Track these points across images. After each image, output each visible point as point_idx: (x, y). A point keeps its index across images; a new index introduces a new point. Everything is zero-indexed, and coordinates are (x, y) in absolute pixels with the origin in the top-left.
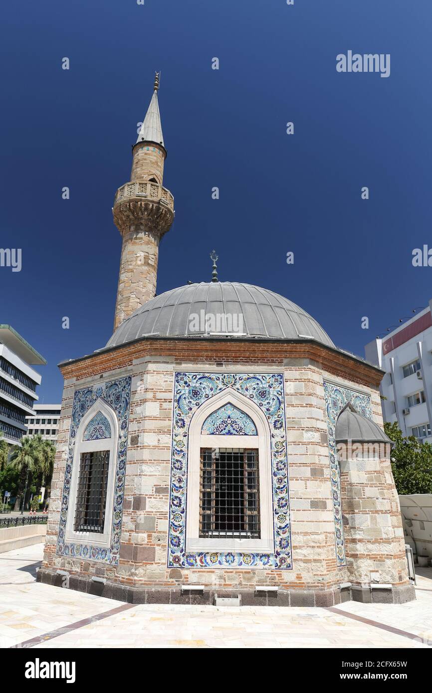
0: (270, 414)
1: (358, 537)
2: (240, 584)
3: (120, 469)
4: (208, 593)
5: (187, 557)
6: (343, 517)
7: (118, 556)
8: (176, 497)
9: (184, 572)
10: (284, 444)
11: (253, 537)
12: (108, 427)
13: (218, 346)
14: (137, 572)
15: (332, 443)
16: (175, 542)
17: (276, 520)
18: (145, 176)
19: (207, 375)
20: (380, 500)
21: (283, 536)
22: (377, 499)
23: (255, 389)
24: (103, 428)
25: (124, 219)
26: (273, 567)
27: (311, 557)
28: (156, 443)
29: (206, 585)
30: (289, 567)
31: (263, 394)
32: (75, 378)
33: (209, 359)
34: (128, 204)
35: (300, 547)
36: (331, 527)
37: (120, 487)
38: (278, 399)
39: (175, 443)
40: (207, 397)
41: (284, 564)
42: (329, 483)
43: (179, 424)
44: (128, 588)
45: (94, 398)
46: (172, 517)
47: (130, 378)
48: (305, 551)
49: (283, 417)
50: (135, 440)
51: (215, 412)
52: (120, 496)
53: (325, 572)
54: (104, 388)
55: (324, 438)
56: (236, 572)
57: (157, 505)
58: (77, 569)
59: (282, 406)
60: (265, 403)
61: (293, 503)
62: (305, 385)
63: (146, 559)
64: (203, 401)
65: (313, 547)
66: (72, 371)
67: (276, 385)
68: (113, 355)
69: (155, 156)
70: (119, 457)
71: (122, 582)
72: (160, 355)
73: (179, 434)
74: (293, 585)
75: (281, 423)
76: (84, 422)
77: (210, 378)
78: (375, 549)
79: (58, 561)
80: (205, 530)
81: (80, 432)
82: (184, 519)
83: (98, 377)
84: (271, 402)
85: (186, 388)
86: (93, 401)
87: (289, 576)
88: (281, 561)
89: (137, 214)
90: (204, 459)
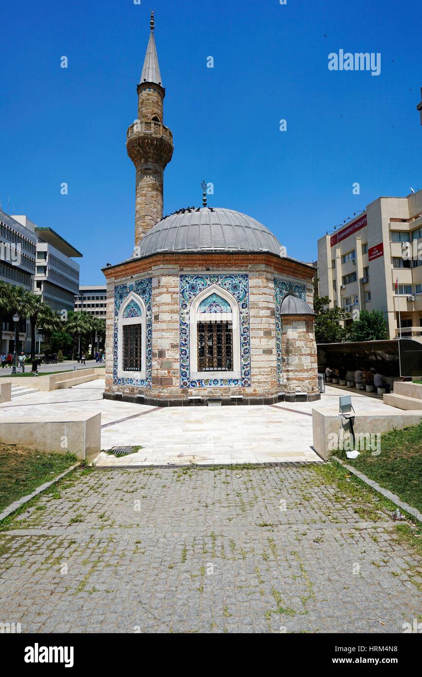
0: (239, 299)
1: (290, 369)
2: (222, 395)
3: (149, 335)
4: (203, 400)
5: (191, 382)
6: (282, 358)
7: (151, 383)
8: (184, 350)
9: (190, 390)
10: (248, 318)
11: (229, 371)
12: (139, 309)
13: (206, 257)
14: (163, 391)
15: (277, 316)
16: (184, 375)
17: (242, 361)
18: (149, 115)
19: (200, 276)
20: (305, 348)
21: (246, 369)
22: (303, 347)
23: (230, 284)
24: (136, 310)
25: (136, 153)
26: (240, 386)
27: (262, 380)
28: (170, 319)
29: (202, 396)
30: (249, 385)
31: (235, 287)
32: (114, 278)
33: (201, 265)
34: (138, 141)
35: (256, 375)
36: (275, 364)
37: (149, 345)
38: (245, 290)
39: (181, 319)
40: (200, 290)
41: (246, 384)
42: (274, 340)
43: (184, 307)
44: (158, 399)
45: (128, 291)
46: (181, 361)
47: (151, 279)
48: (259, 377)
49: (248, 301)
50: (157, 318)
51: (206, 299)
52: (150, 350)
53: (270, 388)
54: (134, 285)
55: (273, 313)
56: (219, 389)
57: (173, 355)
58: (127, 391)
59: (247, 294)
60: (237, 293)
61: (252, 352)
62: (262, 281)
63: (168, 384)
64: (198, 292)
65: (264, 375)
66: (111, 273)
67: (243, 281)
68: (139, 263)
69: (156, 96)
70: (148, 328)
71: (154, 397)
72: (170, 264)
73: (184, 313)
74: (252, 395)
75: (246, 305)
76: (123, 306)
77: (202, 278)
78: (300, 375)
79: (115, 387)
80: (201, 367)
81: (121, 313)
82: (188, 362)
83: (129, 277)
84: (240, 292)
85: (187, 284)
86: (127, 293)
87: (249, 390)
88: (245, 383)
89: (146, 149)
90: (200, 328)
